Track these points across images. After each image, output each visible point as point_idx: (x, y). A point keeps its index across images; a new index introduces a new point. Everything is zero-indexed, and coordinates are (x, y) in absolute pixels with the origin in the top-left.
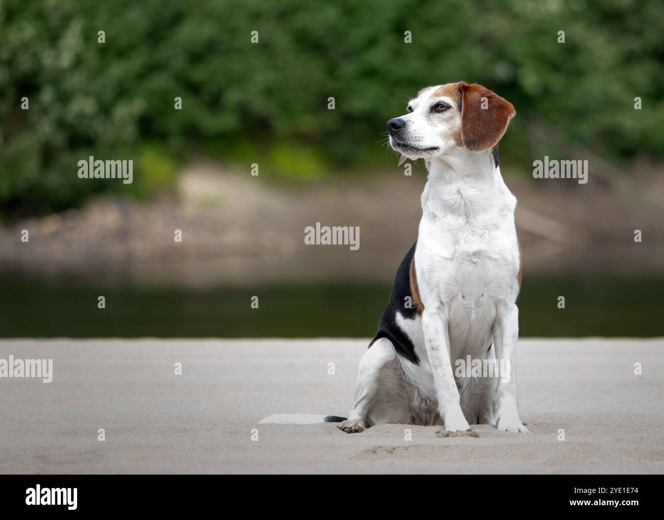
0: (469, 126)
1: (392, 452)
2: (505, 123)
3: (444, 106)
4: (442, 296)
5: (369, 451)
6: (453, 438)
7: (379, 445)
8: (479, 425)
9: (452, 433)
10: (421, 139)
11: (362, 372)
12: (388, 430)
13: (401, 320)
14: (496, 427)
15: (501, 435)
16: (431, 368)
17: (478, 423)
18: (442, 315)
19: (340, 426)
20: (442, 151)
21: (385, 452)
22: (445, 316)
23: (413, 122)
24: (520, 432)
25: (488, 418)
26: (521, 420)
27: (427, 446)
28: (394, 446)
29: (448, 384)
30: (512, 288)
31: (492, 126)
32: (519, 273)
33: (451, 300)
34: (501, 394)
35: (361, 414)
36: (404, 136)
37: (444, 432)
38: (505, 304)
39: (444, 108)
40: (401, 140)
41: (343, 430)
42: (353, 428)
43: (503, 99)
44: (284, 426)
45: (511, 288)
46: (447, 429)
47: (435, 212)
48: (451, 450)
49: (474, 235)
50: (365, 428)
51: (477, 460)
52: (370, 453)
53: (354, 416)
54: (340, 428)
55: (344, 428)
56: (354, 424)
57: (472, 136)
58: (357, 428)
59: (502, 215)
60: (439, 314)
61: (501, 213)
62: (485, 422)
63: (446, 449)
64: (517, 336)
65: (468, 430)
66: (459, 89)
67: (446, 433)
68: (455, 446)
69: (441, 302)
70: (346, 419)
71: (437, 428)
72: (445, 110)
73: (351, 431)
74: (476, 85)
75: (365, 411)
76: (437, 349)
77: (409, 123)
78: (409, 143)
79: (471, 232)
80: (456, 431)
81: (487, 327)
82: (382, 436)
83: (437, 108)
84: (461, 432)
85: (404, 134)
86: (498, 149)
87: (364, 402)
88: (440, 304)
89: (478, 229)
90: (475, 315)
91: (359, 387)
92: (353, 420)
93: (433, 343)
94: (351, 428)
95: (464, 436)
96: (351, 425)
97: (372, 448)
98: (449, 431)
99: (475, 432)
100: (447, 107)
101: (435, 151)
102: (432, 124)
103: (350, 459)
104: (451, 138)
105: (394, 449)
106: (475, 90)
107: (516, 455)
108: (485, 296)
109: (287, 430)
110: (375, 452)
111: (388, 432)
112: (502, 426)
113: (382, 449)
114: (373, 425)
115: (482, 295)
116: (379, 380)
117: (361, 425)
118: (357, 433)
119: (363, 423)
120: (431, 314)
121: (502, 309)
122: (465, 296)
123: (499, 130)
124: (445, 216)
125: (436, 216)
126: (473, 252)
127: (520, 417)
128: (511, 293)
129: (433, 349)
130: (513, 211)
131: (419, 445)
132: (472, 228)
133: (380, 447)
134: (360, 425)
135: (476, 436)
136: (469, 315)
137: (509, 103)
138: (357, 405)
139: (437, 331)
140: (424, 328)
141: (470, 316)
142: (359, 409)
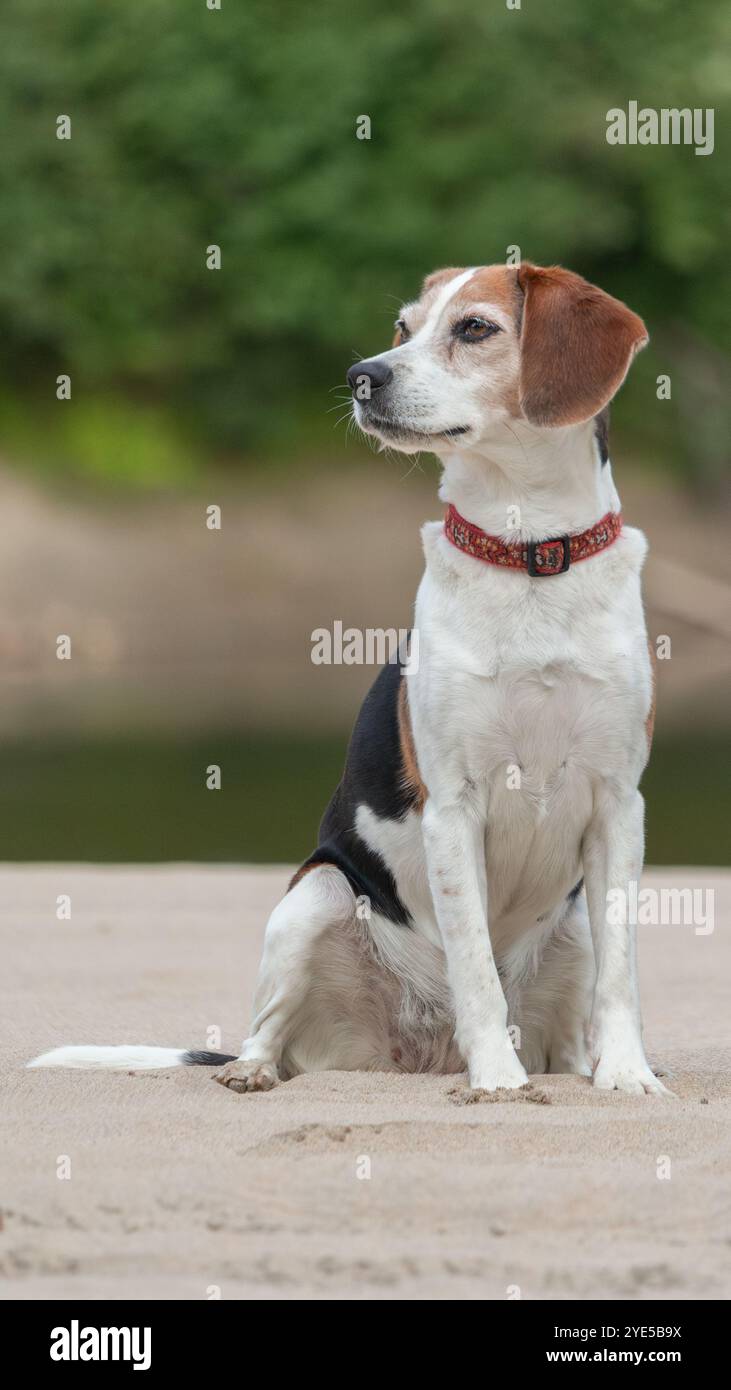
0: (538, 368)
1: (342, 1140)
2: (623, 362)
3: (483, 326)
4: (470, 766)
5: (287, 1134)
6: (489, 1105)
7: (312, 1121)
8: (551, 1076)
9: (486, 1093)
10: (430, 410)
11: (272, 947)
12: (334, 1087)
13: (368, 825)
14: (590, 1080)
15: (602, 1100)
16: (441, 938)
17: (548, 1071)
18: (470, 810)
19: (220, 1075)
20: (477, 435)
21: (326, 1139)
22: (477, 813)
23: (410, 370)
24: (646, 1092)
25: (572, 1059)
26: (650, 1064)
27: (427, 1123)
28: (346, 1124)
29: (480, 977)
30: (634, 750)
31: (591, 368)
32: (650, 717)
33: (493, 775)
34: (604, 1003)
35: (268, 1048)
36: (389, 405)
37: (467, 1091)
38: (616, 789)
39: (484, 330)
40: (383, 415)
41: (227, 1084)
42: (250, 1081)
43: (620, 305)
44: (86, 1074)
45: (631, 750)
46: (475, 1086)
47: (455, 566)
48: (484, 1135)
49: (547, 622)
50: (278, 1080)
51: (546, 1159)
52: (290, 1140)
53: (254, 1052)
54: (220, 1081)
55: (229, 1081)
56: (252, 1070)
57: (542, 390)
58: (259, 1080)
59: (613, 579)
60: (464, 809)
61: (612, 575)
62: (566, 1067)
63: (471, 1132)
64: (642, 864)
65: (524, 1088)
66: (518, 282)
67: (471, 1093)
68: (492, 1124)
69: (469, 781)
70: (233, 1058)
71: (451, 1081)
72: (487, 336)
73: (244, 1088)
74: (558, 269)
75: (279, 1041)
76: (456, 893)
77: (402, 372)
78: (401, 421)
79: (541, 614)
80: (494, 1089)
81: (572, 840)
82: (318, 1099)
83: (469, 330)
84: (508, 1092)
85: (389, 399)
86: (608, 421)
87: (277, 1019)
88: (466, 786)
89: (557, 610)
90: (548, 810)
91: (267, 981)
92: (251, 1060)
93: (445, 878)
94: (245, 1080)
95: (513, 1100)
96: (246, 1073)
97: (295, 1128)
98: (479, 1090)
99: (541, 1092)
100: (490, 328)
101: (461, 436)
102: (455, 370)
103: (242, 1154)
104: (500, 403)
105: (348, 1130)
106: (556, 282)
107: (638, 1147)
108: (570, 765)
109: (93, 1084)
110: (303, 1138)
111: (334, 1090)
112: (605, 1077)
113: (319, 1130)
114: (299, 1073)
115: (564, 763)
116: (314, 967)
117: (269, 1072)
118: (258, 1093)
119: (273, 1068)
120: (443, 809)
121: (606, 799)
122: (524, 764)
123: (607, 377)
124: (478, 576)
125: (457, 576)
126: (543, 663)
127: (647, 1058)
128: (630, 762)
129: (446, 892)
130: (638, 569)
131: (406, 1123)
132: (544, 607)
133: (315, 1126)
134: (266, 1072)
135: (544, 1101)
136: (533, 808)
137: (634, 315)
138: (261, 1023)
139: (456, 850)
140: (426, 843)
141: (535, 811)
142: (266, 1033)
